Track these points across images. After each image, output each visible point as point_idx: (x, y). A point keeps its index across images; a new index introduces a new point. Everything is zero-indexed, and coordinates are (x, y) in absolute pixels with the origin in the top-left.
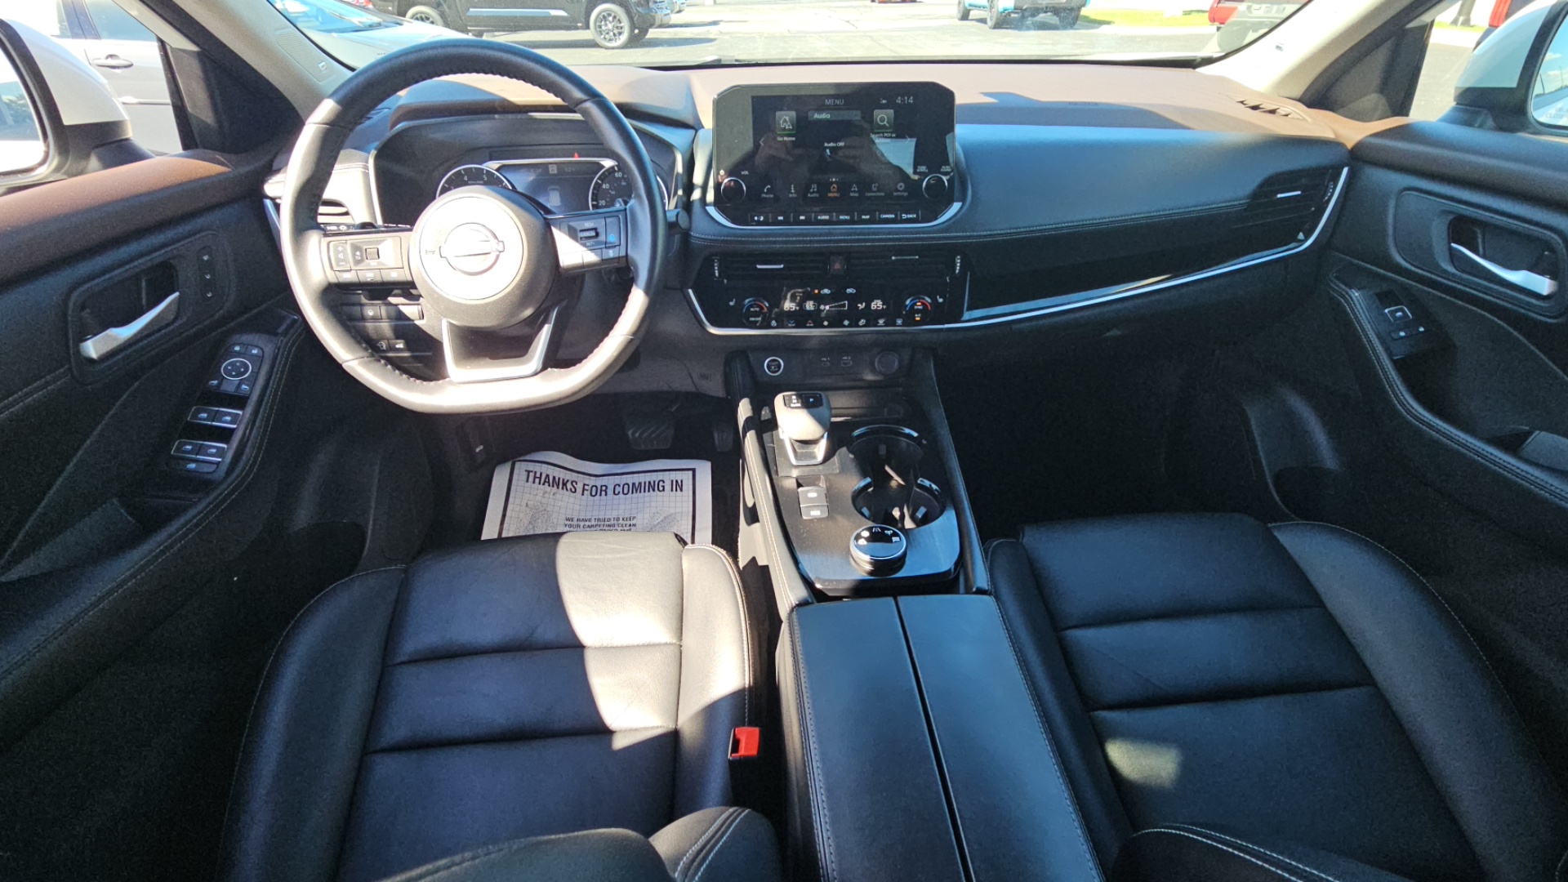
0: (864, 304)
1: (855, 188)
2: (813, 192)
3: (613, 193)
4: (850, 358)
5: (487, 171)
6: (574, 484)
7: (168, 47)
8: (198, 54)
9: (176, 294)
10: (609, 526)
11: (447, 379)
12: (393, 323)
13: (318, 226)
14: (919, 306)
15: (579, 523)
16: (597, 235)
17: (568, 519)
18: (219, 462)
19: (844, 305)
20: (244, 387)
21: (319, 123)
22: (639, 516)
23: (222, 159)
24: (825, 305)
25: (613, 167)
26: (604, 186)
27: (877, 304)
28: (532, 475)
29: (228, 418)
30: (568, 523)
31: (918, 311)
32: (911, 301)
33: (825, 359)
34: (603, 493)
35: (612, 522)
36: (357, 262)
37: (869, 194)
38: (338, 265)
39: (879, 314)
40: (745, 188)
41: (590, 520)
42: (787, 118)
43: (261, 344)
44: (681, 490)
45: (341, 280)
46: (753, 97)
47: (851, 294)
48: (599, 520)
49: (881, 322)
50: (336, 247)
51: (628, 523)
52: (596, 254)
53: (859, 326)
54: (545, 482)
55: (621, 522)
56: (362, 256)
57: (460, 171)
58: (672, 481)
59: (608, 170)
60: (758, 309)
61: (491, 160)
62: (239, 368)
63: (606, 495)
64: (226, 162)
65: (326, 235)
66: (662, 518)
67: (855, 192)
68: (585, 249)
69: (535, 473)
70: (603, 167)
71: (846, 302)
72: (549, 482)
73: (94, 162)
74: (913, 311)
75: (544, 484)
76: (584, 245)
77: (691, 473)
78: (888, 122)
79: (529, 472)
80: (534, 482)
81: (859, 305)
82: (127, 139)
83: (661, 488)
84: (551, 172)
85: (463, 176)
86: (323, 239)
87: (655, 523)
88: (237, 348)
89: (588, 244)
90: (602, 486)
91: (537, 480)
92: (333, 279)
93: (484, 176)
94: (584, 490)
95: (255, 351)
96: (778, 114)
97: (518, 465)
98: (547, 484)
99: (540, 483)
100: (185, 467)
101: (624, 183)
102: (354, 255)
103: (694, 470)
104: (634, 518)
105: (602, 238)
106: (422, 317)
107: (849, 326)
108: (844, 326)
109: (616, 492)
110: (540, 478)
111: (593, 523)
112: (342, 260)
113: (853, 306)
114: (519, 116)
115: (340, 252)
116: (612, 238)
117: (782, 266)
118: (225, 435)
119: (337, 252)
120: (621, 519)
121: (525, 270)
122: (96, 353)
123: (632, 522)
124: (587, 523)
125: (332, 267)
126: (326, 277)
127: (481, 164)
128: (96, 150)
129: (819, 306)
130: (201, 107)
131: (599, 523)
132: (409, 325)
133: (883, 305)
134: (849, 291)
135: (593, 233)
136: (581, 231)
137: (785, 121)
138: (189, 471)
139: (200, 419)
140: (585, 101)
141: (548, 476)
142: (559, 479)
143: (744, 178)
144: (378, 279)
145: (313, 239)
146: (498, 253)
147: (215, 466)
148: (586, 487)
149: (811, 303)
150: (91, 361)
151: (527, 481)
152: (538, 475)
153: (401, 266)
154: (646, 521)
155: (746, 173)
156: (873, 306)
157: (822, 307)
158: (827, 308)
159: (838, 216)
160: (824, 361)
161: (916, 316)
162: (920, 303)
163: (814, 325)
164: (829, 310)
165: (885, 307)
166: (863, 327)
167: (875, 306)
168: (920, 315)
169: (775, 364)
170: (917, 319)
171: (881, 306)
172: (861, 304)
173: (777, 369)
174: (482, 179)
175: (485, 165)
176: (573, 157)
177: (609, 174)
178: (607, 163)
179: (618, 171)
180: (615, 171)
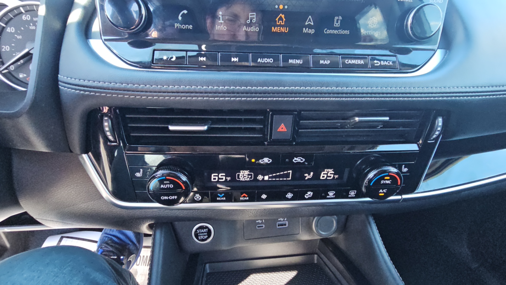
0: (312, 173)
1: (310, 21)
3: (19, 37)
4: (285, 219)
14: (387, 180)
19: (287, 175)
24: (264, 175)
25: (17, 8)
26: (9, 30)
27: (327, 174)
31: (385, 186)
32: (375, 175)
37: (329, 31)
39: (329, 184)
47: (299, 163)
49: (331, 194)
53: (306, 199)
59: (12, 10)
60: (172, 186)
67: (310, 27)
70: (4, 6)
71: (291, 171)
74: (377, 184)
81: (307, 175)
101: (32, 28)
107: (292, 199)
108: (288, 199)
113: (298, 175)
117: (205, 127)
129: (256, 176)
133: (334, 174)
134: (297, 160)
149: (247, 172)
156: (323, 176)
157: (260, 177)
158: (266, 178)
159: (285, 60)
160: (259, 223)
161: (381, 191)
162: (388, 178)
163: (247, 198)
164: (268, 181)
165: (336, 176)
166: (309, 199)
167: (326, 176)
168: (385, 191)
169: (205, 230)
170: (380, 194)
171: (332, 175)
172: (309, 174)
173: (206, 237)
177: (14, 16)
178: (12, 4)
179: (25, 14)
180: (21, 13)
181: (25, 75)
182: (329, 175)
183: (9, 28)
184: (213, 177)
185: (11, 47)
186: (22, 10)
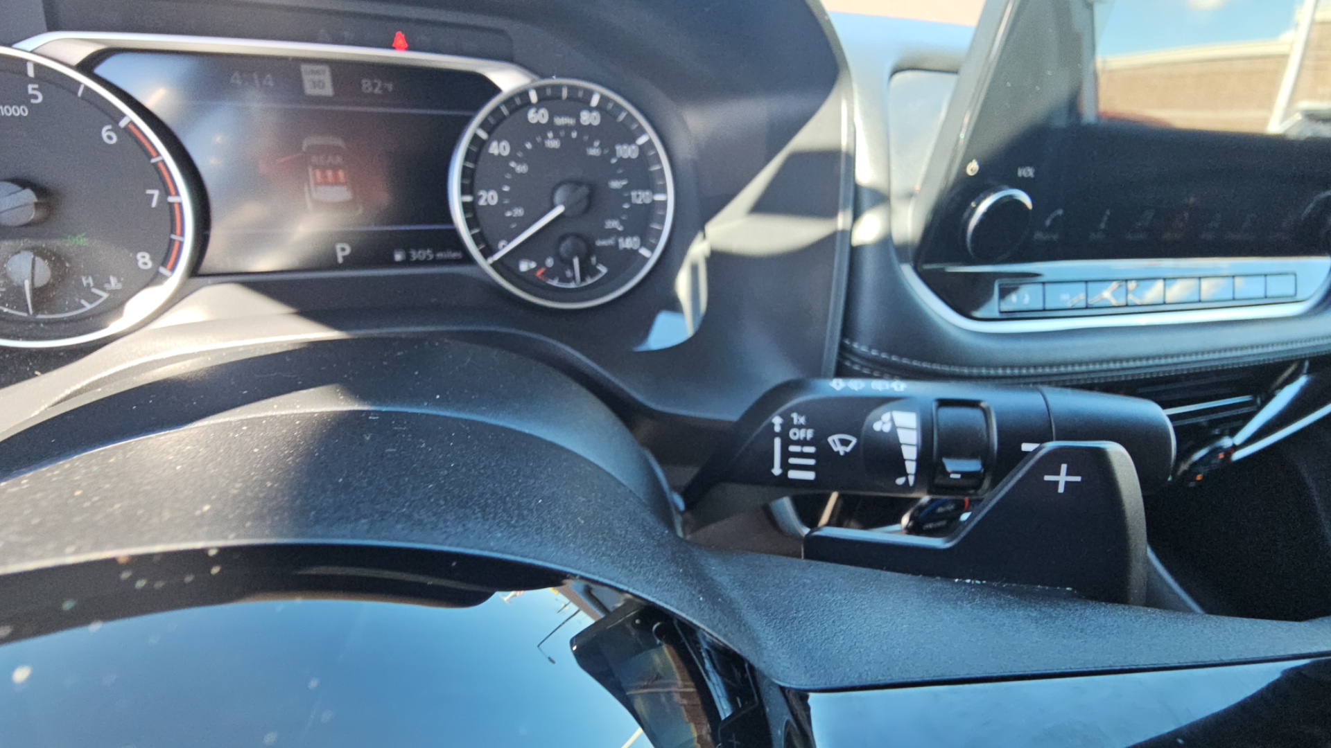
3: (522, 169)
5: (38, 67)
25: (523, 94)
26: (495, 150)
37: (1231, 237)
59: (509, 101)
61: (57, 26)
70: (495, 90)
84: (310, 90)
93: (31, 88)
101: (553, 143)
127: (9, 45)
143: (1026, 189)
155: (1030, 172)
174: (25, 99)
175: (21, 45)
176: (390, 46)
177: (512, 112)
178: (508, 79)
179: (538, 106)
180: (527, 104)
181: (533, 265)
183: (494, 144)
185: (502, 195)
186: (534, 97)
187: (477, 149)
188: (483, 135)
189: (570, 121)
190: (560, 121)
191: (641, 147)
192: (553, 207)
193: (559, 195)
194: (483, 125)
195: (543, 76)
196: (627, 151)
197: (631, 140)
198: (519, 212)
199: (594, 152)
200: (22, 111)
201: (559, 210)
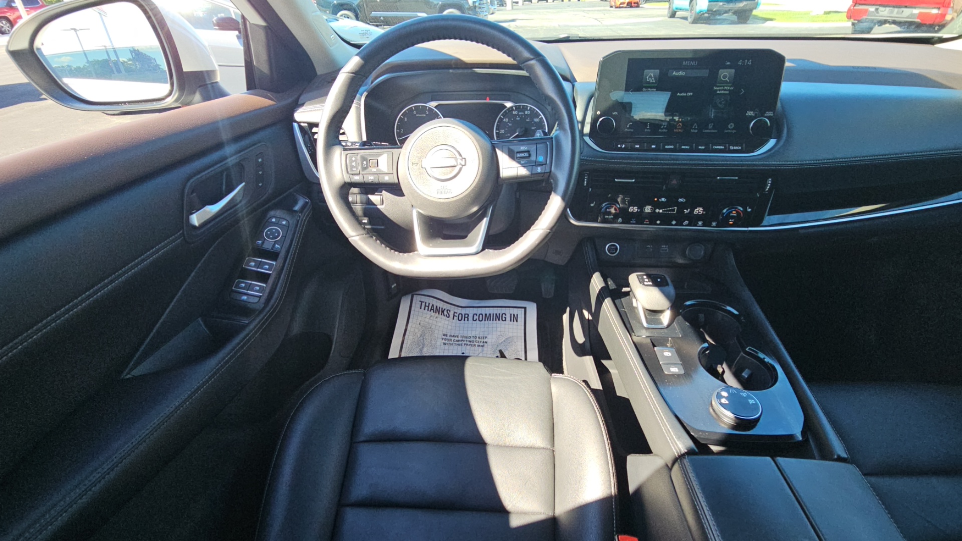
0: (689, 210)
1: (695, 126)
2: (664, 128)
3: (510, 125)
4: (667, 246)
5: (429, 108)
6: (448, 311)
7: (248, 23)
8: (265, 27)
9: (244, 184)
10: (470, 341)
11: (416, 252)
12: (364, 207)
13: (339, 143)
14: (734, 214)
15: (451, 338)
16: (530, 155)
17: (444, 335)
18: (261, 296)
19: (674, 210)
20: (277, 246)
21: (347, 73)
22: (489, 337)
23: (271, 96)
24: (659, 209)
25: (512, 107)
26: (504, 120)
27: (699, 210)
28: (423, 304)
29: (267, 267)
30: (444, 337)
31: (733, 217)
32: (727, 210)
33: (649, 246)
34: (466, 319)
35: (472, 339)
36: (364, 169)
37: (706, 131)
38: (352, 170)
39: (699, 217)
40: (614, 124)
41: (458, 336)
42: (652, 75)
43: (288, 218)
44: (517, 321)
45: (353, 181)
46: (629, 59)
47: (682, 202)
48: (464, 337)
49: (700, 223)
50: (351, 158)
51: (482, 340)
52: (528, 170)
53: (683, 225)
54: (431, 309)
55: (477, 339)
56: (367, 164)
57: (412, 107)
58: (511, 314)
59: (509, 108)
61: (432, 100)
62: (275, 233)
63: (468, 320)
64: (273, 98)
65: (345, 150)
66: (504, 339)
67: (695, 129)
68: (519, 165)
69: (426, 303)
70: (506, 107)
71: (676, 208)
72: (433, 310)
73: (198, 96)
74: (728, 216)
75: (430, 311)
76: (519, 163)
77: (523, 309)
78: (728, 79)
79: (422, 302)
80: (425, 309)
81: (685, 210)
82: (216, 82)
83: (504, 319)
85: (414, 111)
86: (343, 152)
87: (500, 342)
88: (274, 220)
89: (522, 162)
90: (465, 314)
91: (427, 308)
92: (347, 180)
93: (427, 111)
94: (454, 316)
95: (284, 223)
96: (646, 71)
97: (415, 296)
98: (432, 311)
99: (428, 310)
100: (241, 298)
101: (518, 119)
102: (362, 164)
103: (525, 308)
104: (486, 337)
105: (533, 158)
106: (382, 203)
107: (675, 225)
108: (672, 225)
109: (475, 319)
110: (428, 307)
111: (460, 339)
112: (354, 167)
113: (680, 211)
114: (466, 71)
115: (353, 161)
116: (541, 159)
117: (634, 181)
118: (263, 278)
119: (351, 161)
120: (478, 337)
121: (479, 179)
122: (198, 222)
123: (485, 340)
124: (456, 339)
125: (348, 172)
126: (344, 178)
127: (426, 103)
128: (199, 88)
129: (655, 209)
130: (261, 63)
131: (464, 339)
132: (373, 208)
133: (703, 211)
134: (681, 200)
135: (527, 155)
136: (518, 152)
137: (650, 77)
138: (243, 301)
139: (251, 266)
140: (532, 59)
141: (433, 305)
142: (440, 308)
143: (613, 117)
144: (376, 181)
145: (337, 152)
146: (461, 166)
147: (258, 298)
148: (456, 314)
149: (649, 207)
150: (194, 227)
151: (421, 308)
152: (427, 305)
153: (392, 173)
154: (493, 340)
155: (616, 113)
156: (696, 211)
157: (657, 211)
158: (661, 211)
159: (680, 146)
160: (648, 248)
161: (730, 220)
162: (735, 212)
163: (648, 223)
164: (662, 213)
165: (704, 213)
166: (686, 226)
167: (697, 212)
168: (733, 220)
169: (614, 247)
170: (730, 223)
171: (702, 212)
172: (687, 210)
173: (614, 251)
174: (425, 113)
175: (428, 104)
176: (486, 100)
177: (509, 112)
178: (509, 104)
179: (515, 110)
180: (513, 110)
182: (700, 211)
184: (630, 209)
185: (505, 131)
186: (514, 108)
187: (501, 120)
188: (502, 117)
189: (523, 113)
190: (520, 113)
191: (540, 119)
192: (516, 133)
193: (517, 131)
194: (502, 115)
195: (516, 103)
196: (536, 120)
197: (538, 117)
198: (509, 135)
199: (528, 120)
200: (424, 115)
201: (517, 133)
